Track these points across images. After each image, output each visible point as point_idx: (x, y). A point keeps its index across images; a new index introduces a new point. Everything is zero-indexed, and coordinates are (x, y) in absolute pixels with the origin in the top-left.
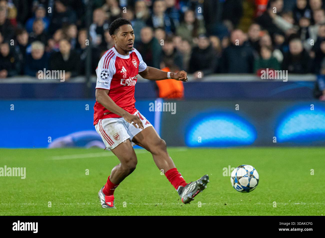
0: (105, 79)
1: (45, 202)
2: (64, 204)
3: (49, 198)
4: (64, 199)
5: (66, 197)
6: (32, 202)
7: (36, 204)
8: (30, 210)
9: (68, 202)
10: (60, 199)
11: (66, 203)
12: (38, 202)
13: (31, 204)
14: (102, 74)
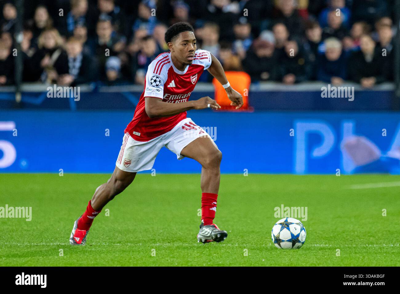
0: (156, 87)
1: (342, 243)
2: (366, 245)
3: (347, 238)
4: (366, 239)
5: (369, 236)
6: (326, 244)
7: (331, 246)
8: (323, 254)
9: (371, 243)
10: (360, 240)
11: (369, 245)
12: (333, 243)
13: (324, 246)
14: (152, 80)
